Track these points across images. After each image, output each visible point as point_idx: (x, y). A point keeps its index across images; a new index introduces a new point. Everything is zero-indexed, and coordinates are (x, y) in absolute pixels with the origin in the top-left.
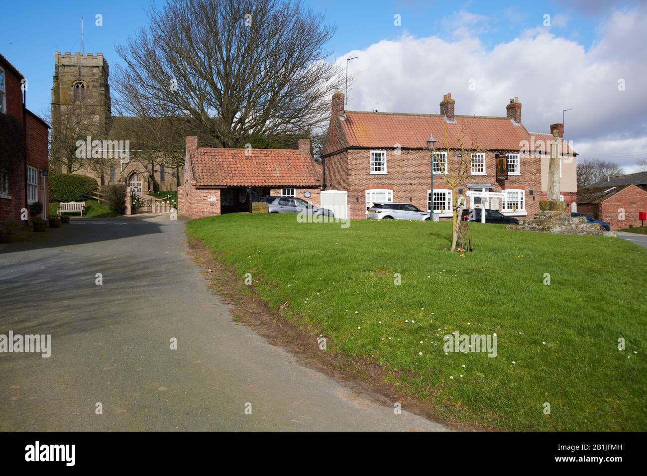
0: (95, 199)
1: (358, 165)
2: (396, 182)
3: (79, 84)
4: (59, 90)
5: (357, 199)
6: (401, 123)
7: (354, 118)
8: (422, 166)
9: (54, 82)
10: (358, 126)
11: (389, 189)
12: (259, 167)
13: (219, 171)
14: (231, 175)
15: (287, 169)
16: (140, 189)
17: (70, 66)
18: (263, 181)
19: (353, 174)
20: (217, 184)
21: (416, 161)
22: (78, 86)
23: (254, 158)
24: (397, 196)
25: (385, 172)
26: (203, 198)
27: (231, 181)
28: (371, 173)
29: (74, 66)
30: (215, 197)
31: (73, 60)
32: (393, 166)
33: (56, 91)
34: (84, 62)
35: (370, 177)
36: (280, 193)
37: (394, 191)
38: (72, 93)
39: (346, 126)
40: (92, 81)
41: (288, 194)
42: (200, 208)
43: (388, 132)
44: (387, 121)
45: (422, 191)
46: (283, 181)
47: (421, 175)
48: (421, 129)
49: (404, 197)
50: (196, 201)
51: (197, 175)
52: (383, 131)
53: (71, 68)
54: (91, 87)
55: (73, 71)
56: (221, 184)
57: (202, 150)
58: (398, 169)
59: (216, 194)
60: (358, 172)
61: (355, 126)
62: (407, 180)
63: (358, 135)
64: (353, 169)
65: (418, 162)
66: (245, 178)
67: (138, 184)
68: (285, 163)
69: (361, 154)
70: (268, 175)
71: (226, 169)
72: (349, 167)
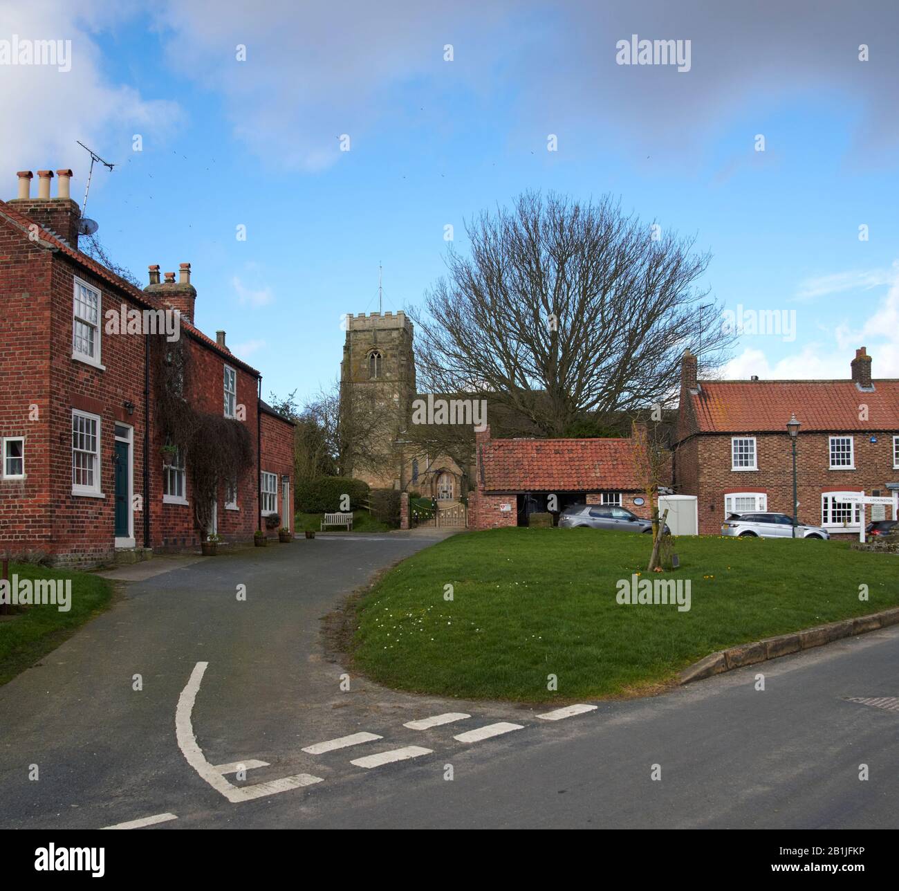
0: (366, 509)
1: (714, 458)
2: (771, 482)
3: (375, 355)
4: (350, 364)
5: (712, 507)
6: (785, 395)
7: (712, 391)
8: (812, 457)
9: (344, 353)
10: (717, 402)
11: (760, 492)
12: (572, 463)
13: (517, 471)
14: (532, 475)
15: (611, 467)
16: (451, 494)
17: (364, 331)
18: (576, 483)
19: (705, 472)
20: (512, 488)
21: (803, 450)
22: (373, 357)
23: (566, 451)
24: (773, 503)
25: (754, 468)
26: (493, 507)
27: (532, 483)
28: (732, 470)
29: (368, 331)
30: (508, 506)
31: (367, 322)
32: (767, 459)
33: (346, 365)
34: (381, 325)
35: (731, 475)
36: (600, 500)
37: (768, 496)
38: (366, 367)
39: (699, 402)
40: (391, 349)
41: (611, 500)
42: (490, 520)
43: (762, 410)
44: (763, 393)
45: (814, 495)
46: (604, 483)
47: (811, 471)
48: (816, 402)
49: (785, 504)
50: (484, 512)
51: (487, 476)
52: (754, 407)
53: (366, 333)
54: (389, 356)
55: (368, 337)
56: (518, 488)
57: (497, 443)
58: (775, 463)
59: (512, 501)
60: (713, 469)
61: (713, 403)
62: (788, 478)
63: (716, 416)
64: (705, 465)
65: (808, 452)
66: (552, 479)
67: (447, 487)
68: (609, 458)
69: (718, 442)
70: (583, 475)
71: (527, 467)
72: (700, 461)
